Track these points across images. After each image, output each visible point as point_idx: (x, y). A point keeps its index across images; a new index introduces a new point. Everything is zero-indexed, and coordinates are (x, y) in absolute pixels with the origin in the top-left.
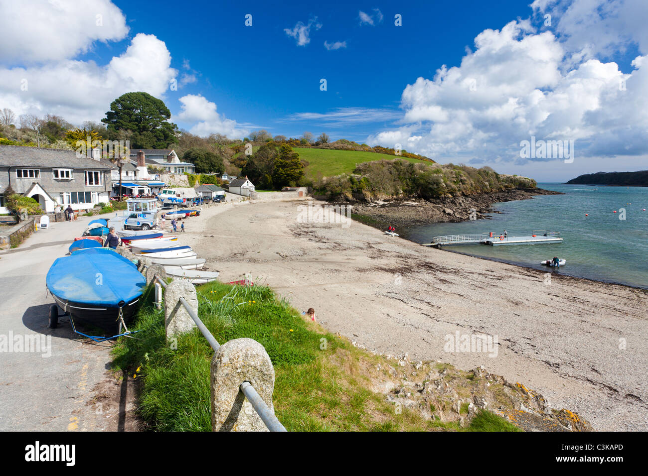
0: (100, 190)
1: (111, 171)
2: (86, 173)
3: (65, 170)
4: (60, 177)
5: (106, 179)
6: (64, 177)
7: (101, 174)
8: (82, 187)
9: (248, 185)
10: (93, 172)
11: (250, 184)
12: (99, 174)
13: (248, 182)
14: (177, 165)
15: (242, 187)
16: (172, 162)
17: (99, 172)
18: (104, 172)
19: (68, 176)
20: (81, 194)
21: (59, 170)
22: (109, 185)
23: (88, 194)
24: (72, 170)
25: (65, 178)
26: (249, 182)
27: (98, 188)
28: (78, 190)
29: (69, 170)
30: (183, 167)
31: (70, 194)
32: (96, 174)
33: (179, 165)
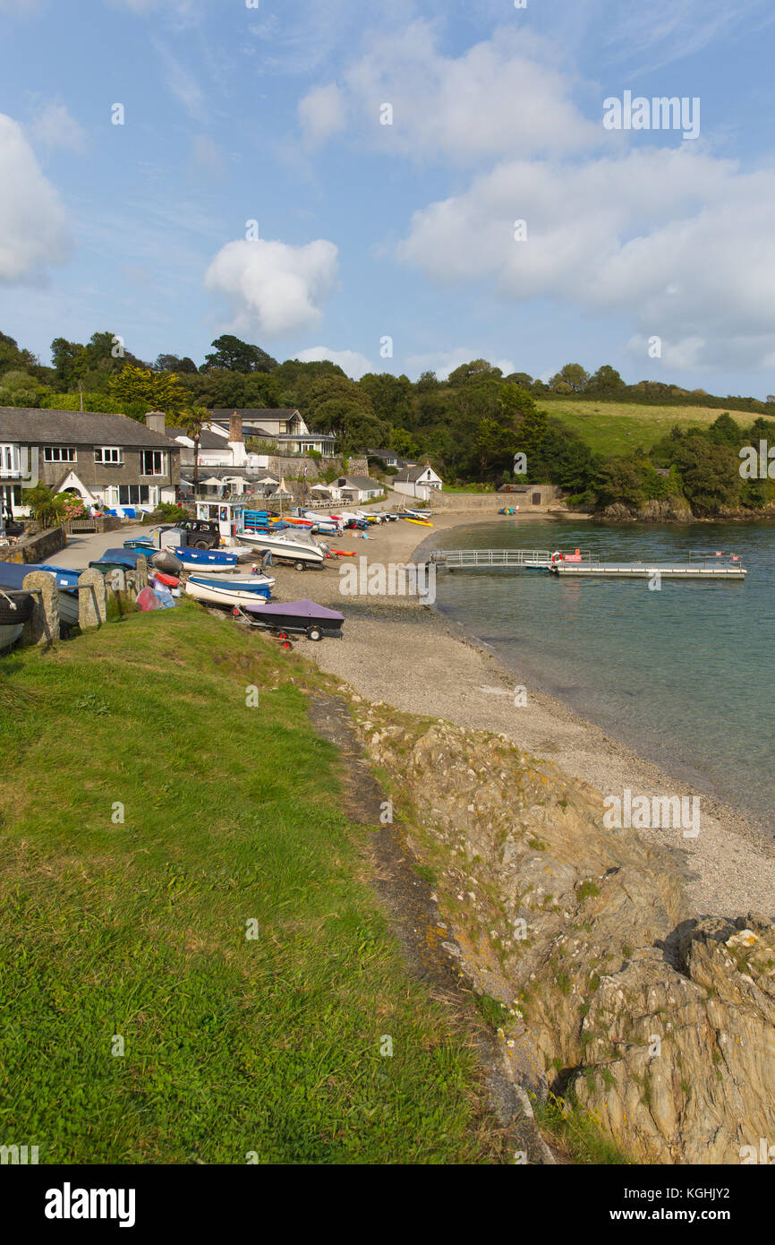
0: (162, 483)
1: (181, 451)
2: (142, 453)
3: (111, 449)
4: (104, 461)
5: (172, 464)
6: (109, 460)
7: (164, 455)
8: (136, 478)
9: (429, 478)
10: (154, 451)
11: (434, 477)
13: (429, 473)
15: (417, 481)
16: (295, 433)
17: (162, 452)
18: (170, 453)
19: (115, 459)
20: (134, 488)
21: (103, 449)
22: (177, 475)
23: (145, 489)
24: (122, 448)
25: (111, 462)
26: (432, 472)
27: (159, 480)
28: (129, 482)
29: (118, 449)
31: (118, 489)
32: (158, 456)
33: (305, 438)
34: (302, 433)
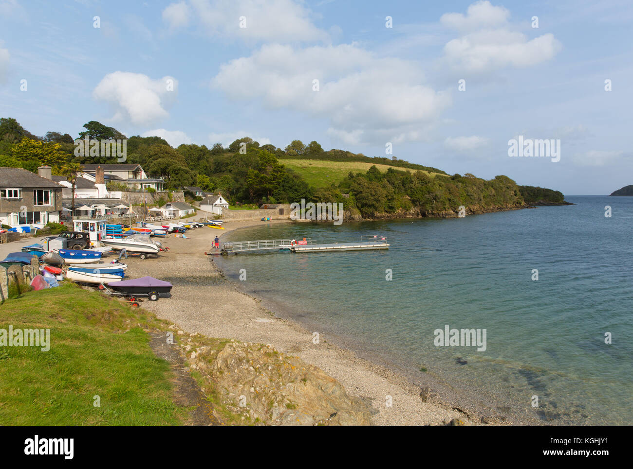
0: (49, 209)
1: (63, 190)
2: (35, 192)
3: (13, 189)
4: (8, 197)
5: (57, 198)
6: (11, 196)
7: (51, 193)
8: (31, 207)
9: (221, 202)
10: (44, 190)
11: (224, 201)
12: (49, 193)
13: (221, 199)
14: (143, 180)
15: (214, 204)
16: (138, 178)
17: (49, 190)
18: (55, 191)
19: (16, 196)
20: (30, 214)
21: (7, 190)
22: (60, 204)
23: (38, 214)
24: (21, 189)
25: (13, 197)
26: (223, 199)
27: (47, 208)
29: (18, 189)
30: (150, 183)
31: (18, 215)
32: (47, 193)
33: (145, 181)
34: (143, 178)
